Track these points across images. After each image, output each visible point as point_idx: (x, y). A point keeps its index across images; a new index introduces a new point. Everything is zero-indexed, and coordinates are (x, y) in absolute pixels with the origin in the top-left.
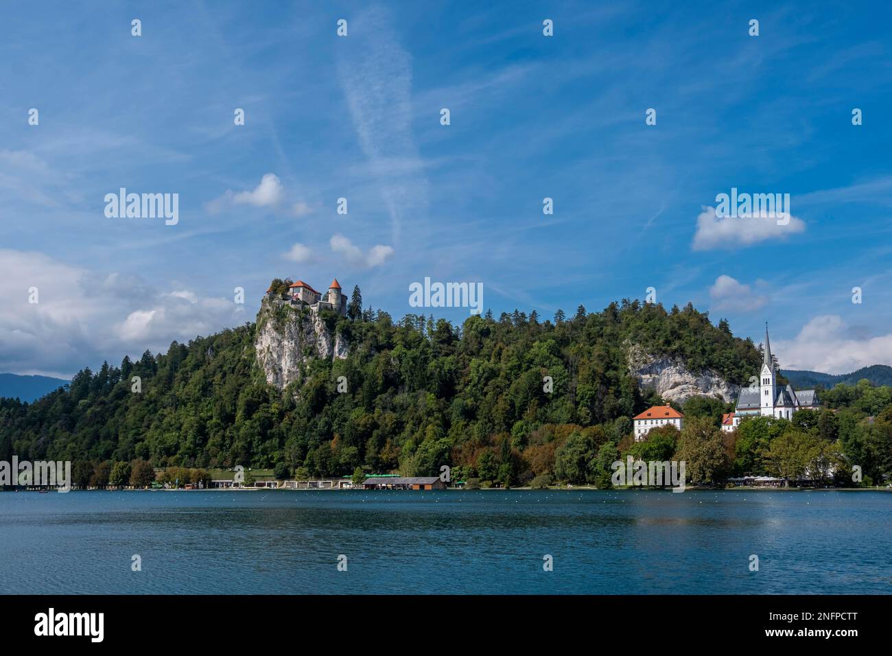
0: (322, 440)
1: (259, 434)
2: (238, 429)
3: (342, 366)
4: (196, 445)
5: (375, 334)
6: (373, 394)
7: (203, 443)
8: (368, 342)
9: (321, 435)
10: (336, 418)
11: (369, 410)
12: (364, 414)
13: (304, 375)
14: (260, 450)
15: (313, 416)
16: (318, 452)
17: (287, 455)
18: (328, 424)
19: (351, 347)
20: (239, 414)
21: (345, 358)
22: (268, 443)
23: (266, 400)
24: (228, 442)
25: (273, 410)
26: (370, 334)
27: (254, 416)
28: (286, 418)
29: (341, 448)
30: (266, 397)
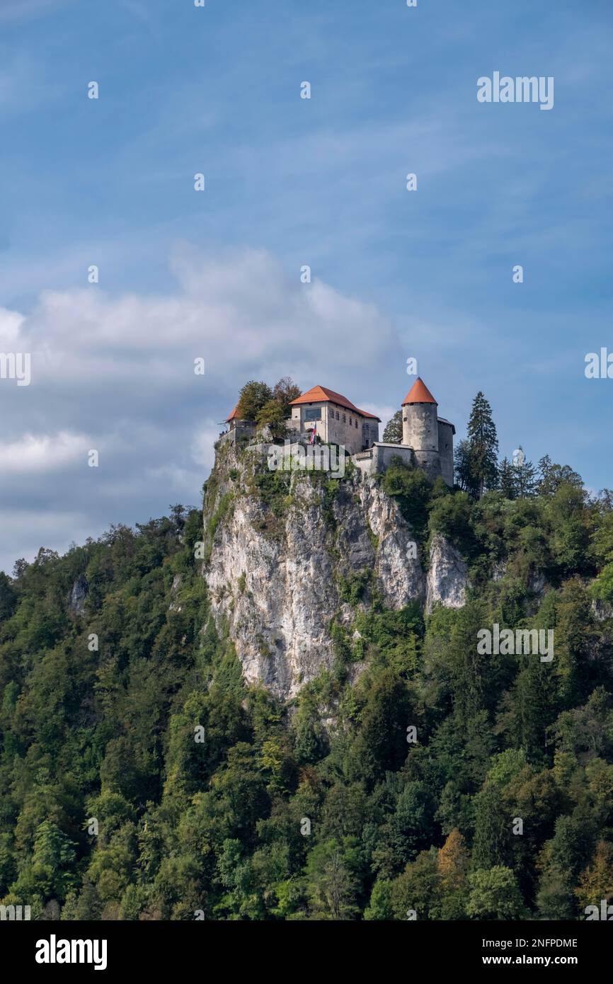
0: (410, 847)
1: (235, 832)
2: (172, 818)
3: (454, 629)
4: (62, 867)
5: (539, 531)
6: (546, 710)
7: (78, 858)
8: (523, 559)
9: (406, 833)
10: (444, 783)
11: (536, 755)
12: (526, 770)
13: (347, 656)
14: (238, 879)
15: (378, 776)
16: (401, 882)
17: (313, 890)
18: (427, 801)
19: (473, 572)
20: (174, 773)
21: (459, 605)
22: (258, 859)
23: (246, 734)
24: (147, 854)
25: (266, 762)
26: (526, 533)
27: (216, 781)
28: (304, 785)
29: (466, 870)
30: (244, 723)
